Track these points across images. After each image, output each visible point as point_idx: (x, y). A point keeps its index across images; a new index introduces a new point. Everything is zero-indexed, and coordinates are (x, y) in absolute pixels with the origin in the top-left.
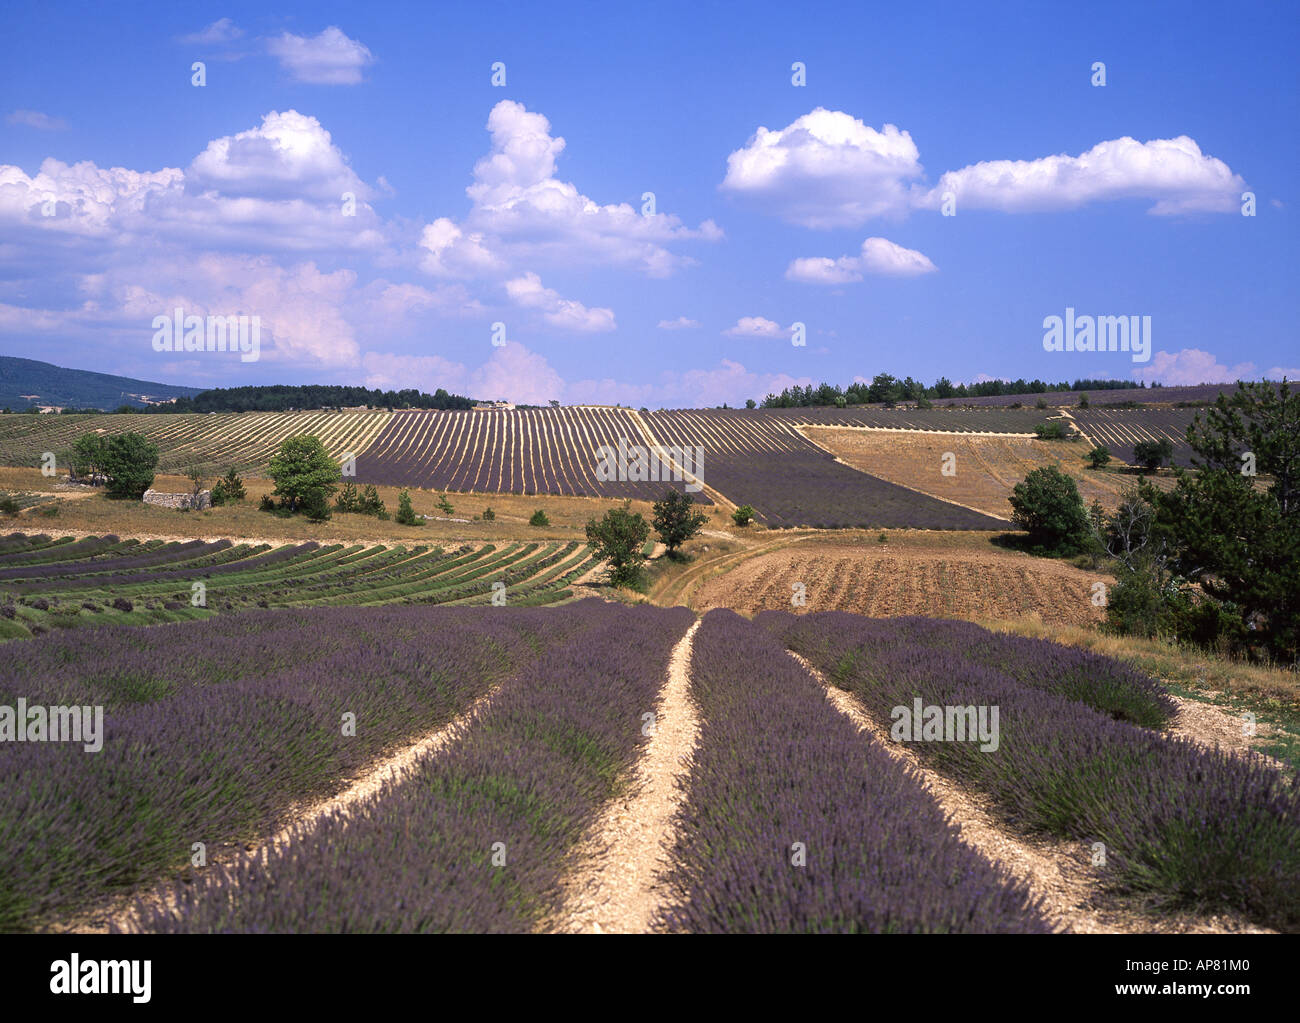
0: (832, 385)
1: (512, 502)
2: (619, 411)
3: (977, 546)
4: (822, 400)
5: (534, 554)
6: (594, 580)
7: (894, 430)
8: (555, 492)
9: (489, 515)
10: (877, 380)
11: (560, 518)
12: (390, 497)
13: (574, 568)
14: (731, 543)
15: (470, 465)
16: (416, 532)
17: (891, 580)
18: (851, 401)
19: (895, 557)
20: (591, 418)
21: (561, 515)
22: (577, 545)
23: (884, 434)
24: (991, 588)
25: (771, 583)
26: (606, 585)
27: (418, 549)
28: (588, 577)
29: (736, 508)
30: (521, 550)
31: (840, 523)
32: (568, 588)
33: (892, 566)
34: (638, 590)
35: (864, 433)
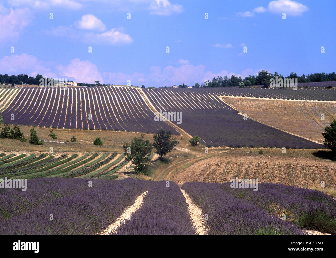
0: (238, 76)
1: (84, 133)
2: (132, 88)
3: (306, 156)
4: (232, 84)
5: (96, 158)
6: (127, 171)
7: (268, 99)
8: (104, 129)
9: (74, 140)
10: (260, 73)
11: (107, 142)
12: (26, 131)
13: (116, 165)
14: (189, 154)
15: (61, 114)
16: (40, 147)
17: (264, 172)
18: (247, 84)
19: (267, 161)
20: (119, 92)
21: (108, 140)
22: (117, 154)
23: (263, 101)
24: (312, 176)
25: (208, 172)
26: (133, 173)
27: (42, 156)
28: (123, 169)
29: (191, 137)
30: (90, 157)
31: (241, 145)
32: (115, 174)
33: (265, 165)
34: (148, 175)
35: (253, 100)
